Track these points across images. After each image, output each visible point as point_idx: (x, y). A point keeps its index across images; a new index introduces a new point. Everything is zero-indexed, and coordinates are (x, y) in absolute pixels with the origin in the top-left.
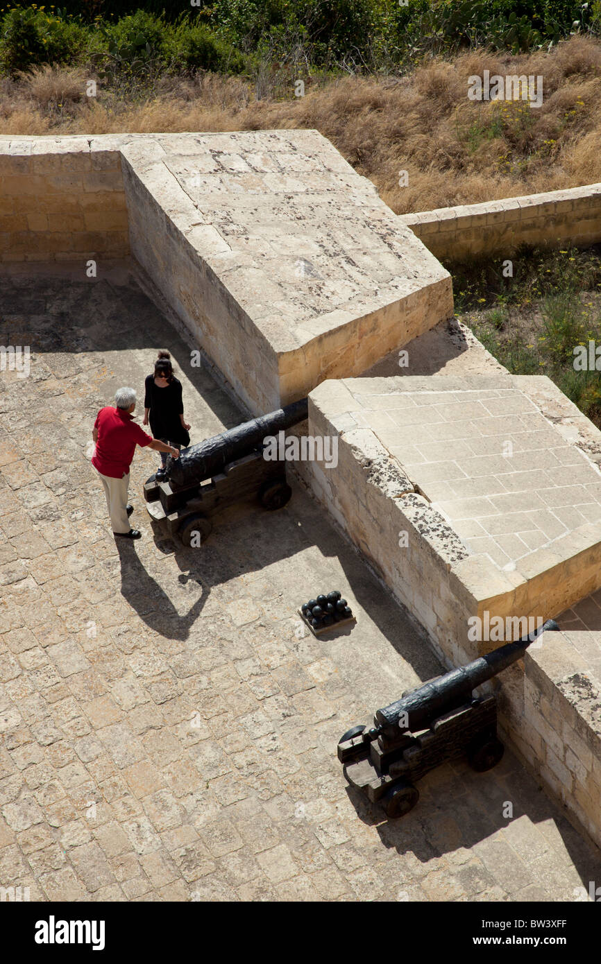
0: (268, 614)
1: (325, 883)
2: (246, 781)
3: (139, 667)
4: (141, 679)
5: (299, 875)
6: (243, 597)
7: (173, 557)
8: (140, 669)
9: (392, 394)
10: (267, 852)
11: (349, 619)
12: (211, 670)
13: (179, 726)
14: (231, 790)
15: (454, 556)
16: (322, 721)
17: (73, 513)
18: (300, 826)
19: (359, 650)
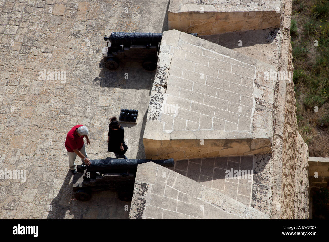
0: (111, 106)
1: (36, 210)
2: (47, 161)
3: (53, 103)
4: (50, 107)
5: (31, 203)
6: (109, 96)
7: (101, 70)
8: (53, 104)
9: (197, 46)
10: (30, 189)
11: (134, 123)
12: (74, 116)
13: (46, 130)
14: (40, 161)
15: (152, 117)
16: (91, 153)
17: (85, 38)
18: (48, 186)
19: (127, 135)
